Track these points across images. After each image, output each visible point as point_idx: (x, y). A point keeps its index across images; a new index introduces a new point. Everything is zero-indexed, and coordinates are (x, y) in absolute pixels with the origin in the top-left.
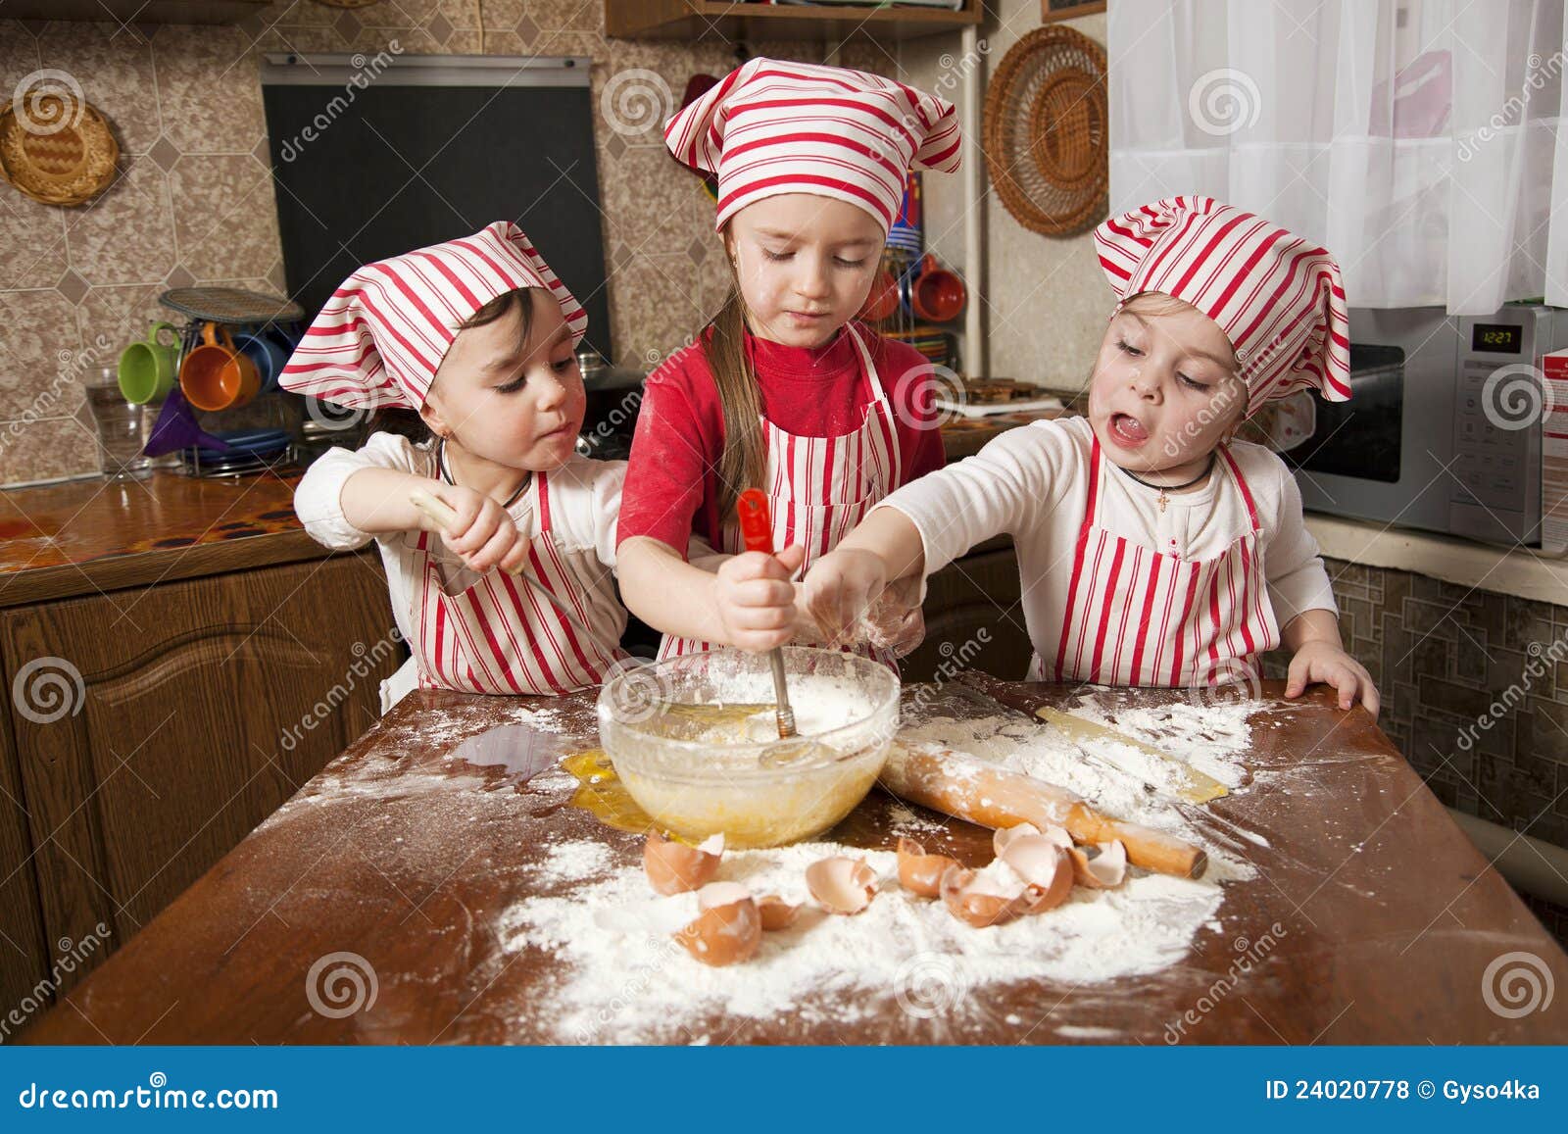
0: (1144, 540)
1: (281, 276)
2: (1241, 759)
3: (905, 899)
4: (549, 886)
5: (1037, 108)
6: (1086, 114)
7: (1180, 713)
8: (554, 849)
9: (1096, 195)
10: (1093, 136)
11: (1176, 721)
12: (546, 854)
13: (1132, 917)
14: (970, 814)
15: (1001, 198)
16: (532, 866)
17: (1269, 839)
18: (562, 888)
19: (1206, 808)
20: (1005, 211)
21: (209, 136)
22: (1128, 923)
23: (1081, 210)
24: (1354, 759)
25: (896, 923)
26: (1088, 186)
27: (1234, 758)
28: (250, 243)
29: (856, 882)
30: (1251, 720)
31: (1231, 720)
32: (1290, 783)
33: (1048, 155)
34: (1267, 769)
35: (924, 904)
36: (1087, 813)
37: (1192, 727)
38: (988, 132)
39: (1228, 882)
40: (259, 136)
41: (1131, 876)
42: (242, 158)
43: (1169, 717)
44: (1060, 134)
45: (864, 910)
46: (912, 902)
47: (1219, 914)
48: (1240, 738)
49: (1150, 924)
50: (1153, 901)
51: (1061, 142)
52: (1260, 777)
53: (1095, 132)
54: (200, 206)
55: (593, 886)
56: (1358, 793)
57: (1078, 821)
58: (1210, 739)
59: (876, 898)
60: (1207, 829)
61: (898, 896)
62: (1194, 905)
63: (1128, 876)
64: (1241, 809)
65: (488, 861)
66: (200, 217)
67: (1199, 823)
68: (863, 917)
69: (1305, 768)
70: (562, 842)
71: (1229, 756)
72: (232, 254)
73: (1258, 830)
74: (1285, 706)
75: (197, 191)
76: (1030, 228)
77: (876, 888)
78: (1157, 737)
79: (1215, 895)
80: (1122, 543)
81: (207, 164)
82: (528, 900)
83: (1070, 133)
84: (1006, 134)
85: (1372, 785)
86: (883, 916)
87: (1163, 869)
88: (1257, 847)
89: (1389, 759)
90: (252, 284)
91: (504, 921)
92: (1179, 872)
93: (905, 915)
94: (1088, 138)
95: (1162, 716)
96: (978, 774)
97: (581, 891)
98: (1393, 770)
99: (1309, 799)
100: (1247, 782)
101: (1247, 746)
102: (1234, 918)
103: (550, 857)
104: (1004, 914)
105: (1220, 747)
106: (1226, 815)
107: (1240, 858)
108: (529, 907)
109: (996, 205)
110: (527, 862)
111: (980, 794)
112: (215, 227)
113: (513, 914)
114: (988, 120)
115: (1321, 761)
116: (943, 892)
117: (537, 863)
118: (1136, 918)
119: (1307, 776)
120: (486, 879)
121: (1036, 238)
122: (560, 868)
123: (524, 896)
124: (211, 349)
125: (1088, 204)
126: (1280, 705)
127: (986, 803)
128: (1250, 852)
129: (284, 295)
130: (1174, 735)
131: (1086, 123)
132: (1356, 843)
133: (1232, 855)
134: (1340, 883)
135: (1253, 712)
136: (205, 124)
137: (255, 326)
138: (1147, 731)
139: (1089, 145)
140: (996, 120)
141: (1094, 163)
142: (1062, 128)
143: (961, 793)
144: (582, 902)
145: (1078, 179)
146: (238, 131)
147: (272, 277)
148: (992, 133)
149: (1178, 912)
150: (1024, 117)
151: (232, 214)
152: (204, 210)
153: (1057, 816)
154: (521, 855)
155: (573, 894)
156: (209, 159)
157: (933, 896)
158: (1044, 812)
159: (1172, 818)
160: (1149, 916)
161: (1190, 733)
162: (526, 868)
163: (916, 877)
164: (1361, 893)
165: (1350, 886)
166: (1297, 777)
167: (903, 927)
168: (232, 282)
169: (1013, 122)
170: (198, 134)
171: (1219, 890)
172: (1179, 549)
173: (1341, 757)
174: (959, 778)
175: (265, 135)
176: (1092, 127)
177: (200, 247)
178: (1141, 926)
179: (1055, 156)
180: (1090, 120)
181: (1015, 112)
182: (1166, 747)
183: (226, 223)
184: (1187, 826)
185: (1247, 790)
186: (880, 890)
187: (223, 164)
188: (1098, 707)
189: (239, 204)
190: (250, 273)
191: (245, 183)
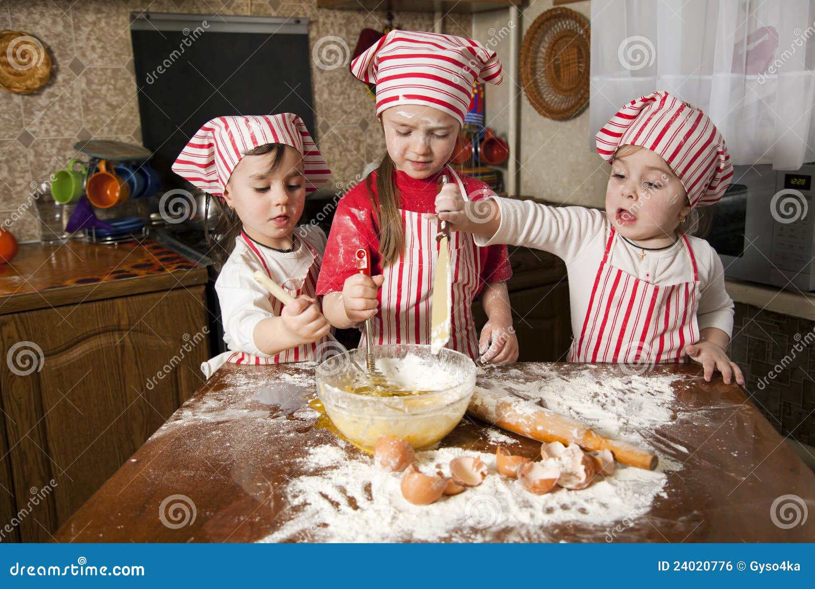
0: (632, 271)
1: (140, 135)
2: (670, 406)
3: (501, 479)
4: (311, 470)
5: (549, 51)
6: (576, 55)
7: (636, 380)
8: (312, 450)
9: (581, 99)
10: (580, 67)
11: (634, 384)
12: (307, 453)
13: (620, 490)
14: (531, 434)
15: (529, 99)
16: (301, 459)
17: (688, 449)
18: (318, 471)
19: (653, 432)
20: (531, 107)
21: (101, 57)
22: (619, 492)
23: (573, 107)
24: (729, 406)
25: (497, 492)
26: (577, 94)
27: (666, 405)
28: (123, 116)
29: (475, 469)
30: (673, 385)
31: (664, 384)
32: (697, 419)
33: (555, 76)
34: (684, 411)
35: (511, 482)
36: (594, 435)
37: (643, 388)
38: (522, 63)
39: (669, 471)
40: (129, 58)
41: (618, 467)
42: (119, 70)
43: (630, 382)
44: (561, 65)
45: (480, 484)
46: (506, 480)
47: (665, 489)
48: (669, 394)
49: (630, 493)
50: (630, 481)
51: (562, 70)
52: (680, 416)
53: (581, 65)
54: (96, 95)
55: (335, 470)
56: (733, 425)
57: (589, 439)
58: (653, 395)
59: (487, 477)
60: (655, 443)
61: (497, 477)
62: (652, 484)
63: (616, 468)
64: (672, 432)
65: (277, 456)
66: (96, 101)
67: (651, 439)
68: (480, 488)
69: (704, 411)
70: (315, 446)
71: (663, 404)
72: (113, 122)
73: (682, 444)
74: (690, 378)
75: (94, 87)
76: (545, 116)
77: (486, 473)
78: (625, 393)
79: (662, 479)
80: (620, 272)
81: (100, 73)
82: (301, 477)
83: (567, 65)
84: (532, 65)
85: (740, 420)
86: (490, 487)
87: (635, 465)
88: (682, 453)
89: (748, 407)
90: (124, 139)
91: (289, 489)
92: (644, 467)
93: (501, 487)
94: (577, 68)
95: (626, 382)
96: (535, 413)
97: (328, 472)
98: (750, 413)
99: (707, 428)
100: (674, 418)
101: (673, 399)
102: (673, 490)
103: (310, 454)
104: (554, 487)
105: (658, 399)
106: (664, 435)
107: (674, 459)
108: (302, 481)
109: (525, 102)
110: (298, 457)
111: (536, 423)
112: (103, 107)
113: (294, 485)
114: (523, 57)
115: (712, 407)
116: (519, 476)
117: (303, 458)
118: (623, 490)
119: (706, 415)
120: (277, 466)
121: (548, 121)
122: (316, 460)
123: (299, 475)
124: (103, 175)
125: (577, 104)
126: (688, 377)
127: (539, 428)
128: (679, 456)
129: (141, 144)
130: (634, 392)
131: (576, 60)
132: (734, 451)
133: (669, 457)
134: (727, 473)
135: (674, 380)
136: (99, 51)
137: (127, 163)
138: (619, 390)
139: (577, 72)
140: (526, 57)
141: (580, 82)
142: (563, 62)
143: (526, 423)
144: (330, 478)
145: (571, 90)
146: (117, 55)
147: (135, 135)
148: (525, 64)
149: (643, 486)
150: (542, 56)
151: (114, 101)
152: (99, 97)
153: (578, 436)
154: (294, 453)
155: (324, 474)
156: (102, 69)
157: (514, 477)
158: (571, 434)
159: (636, 437)
160: (629, 489)
161: (642, 391)
162: (298, 460)
163: (507, 467)
164: (739, 478)
165: (732, 474)
166: (700, 416)
167: (501, 493)
168: (112, 137)
169: (536, 58)
170: (95, 56)
171: (664, 475)
172: (650, 279)
173: (723, 405)
174: (525, 415)
175: (132, 57)
176: (579, 62)
177: (95, 118)
178: (625, 494)
179: (559, 77)
180: (578, 58)
181: (537, 53)
182: (629, 399)
183: (109, 104)
184: (645, 441)
185: (674, 423)
186: (488, 474)
187: (109, 73)
188: (592, 377)
189: (117, 95)
190: (123, 132)
191: (121, 83)
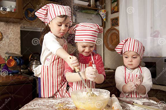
1: (20, 52)
21: (13, 35)
28: (17, 48)
40: (19, 36)
42: (17, 38)
54: (11, 43)
66: (11, 45)
72: (14, 49)
75: (11, 42)
81: (12, 39)
90: (16, 53)
112: (13, 46)
124: (11, 59)
129: (20, 54)
136: (13, 34)
137: (16, 57)
146: (17, 35)
147: (19, 52)
151: (15, 45)
152: (11, 44)
168: (14, 52)
170: (12, 35)
175: (20, 36)
177: (11, 48)
183: (14, 45)
187: (15, 39)
189: (16, 43)
190: (16, 51)
191: (17, 41)
